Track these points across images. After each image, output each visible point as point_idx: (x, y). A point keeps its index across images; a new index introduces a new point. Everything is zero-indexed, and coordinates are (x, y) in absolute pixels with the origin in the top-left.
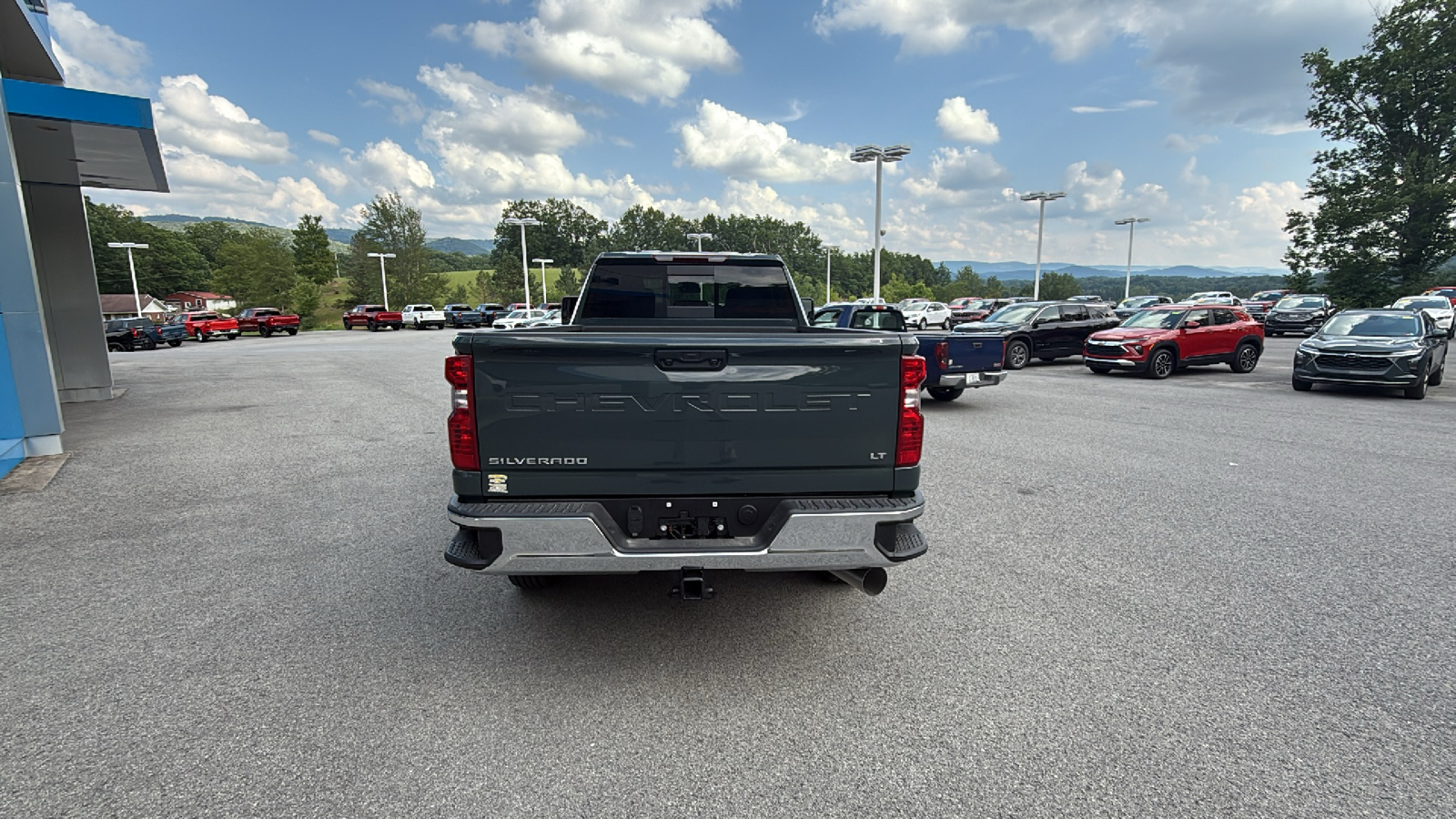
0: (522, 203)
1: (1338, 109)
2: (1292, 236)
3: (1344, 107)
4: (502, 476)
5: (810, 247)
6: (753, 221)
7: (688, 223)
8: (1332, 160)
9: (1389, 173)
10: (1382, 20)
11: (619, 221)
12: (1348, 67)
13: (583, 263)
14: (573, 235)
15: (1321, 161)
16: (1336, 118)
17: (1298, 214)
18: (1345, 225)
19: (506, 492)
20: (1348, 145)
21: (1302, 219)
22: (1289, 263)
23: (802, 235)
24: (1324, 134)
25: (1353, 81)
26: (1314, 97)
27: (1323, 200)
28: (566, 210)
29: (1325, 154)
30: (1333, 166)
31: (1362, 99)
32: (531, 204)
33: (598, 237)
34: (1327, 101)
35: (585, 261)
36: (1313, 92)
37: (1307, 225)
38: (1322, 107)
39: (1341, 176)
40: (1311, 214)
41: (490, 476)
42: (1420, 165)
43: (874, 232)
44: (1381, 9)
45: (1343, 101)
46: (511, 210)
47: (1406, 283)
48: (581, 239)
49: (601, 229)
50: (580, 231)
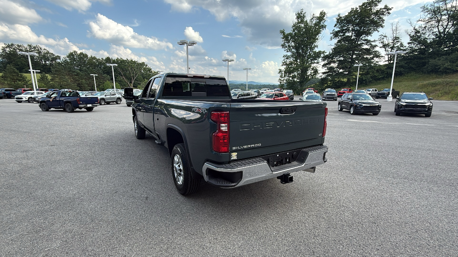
0: (12, 45)
1: (287, 44)
2: (280, 75)
3: (288, 44)
4: (235, 153)
5: (148, 71)
6: (125, 60)
7: (99, 59)
8: (286, 57)
9: (297, 61)
10: (294, 24)
11: (66, 56)
12: (288, 35)
13: (51, 72)
14: (43, 60)
15: (284, 57)
16: (287, 47)
17: (281, 70)
18: (290, 73)
19: (237, 158)
20: (289, 54)
21: (281, 71)
22: (280, 82)
23: (145, 67)
24: (285, 50)
25: (289, 38)
26: (283, 41)
27: (285, 67)
28: (38, 50)
29: (285, 55)
30: (286, 58)
31: (291, 43)
32: (18, 46)
33: (55, 62)
34: (285, 43)
35: (52, 72)
36: (282, 40)
37: (282, 73)
38: (284, 44)
39: (288, 61)
40: (283, 70)
41: (232, 154)
42: (302, 60)
43: (187, 68)
44: (294, 22)
45: (288, 43)
46: (6, 47)
47: (301, 87)
48: (47, 62)
49: (58, 59)
50: (47, 59)
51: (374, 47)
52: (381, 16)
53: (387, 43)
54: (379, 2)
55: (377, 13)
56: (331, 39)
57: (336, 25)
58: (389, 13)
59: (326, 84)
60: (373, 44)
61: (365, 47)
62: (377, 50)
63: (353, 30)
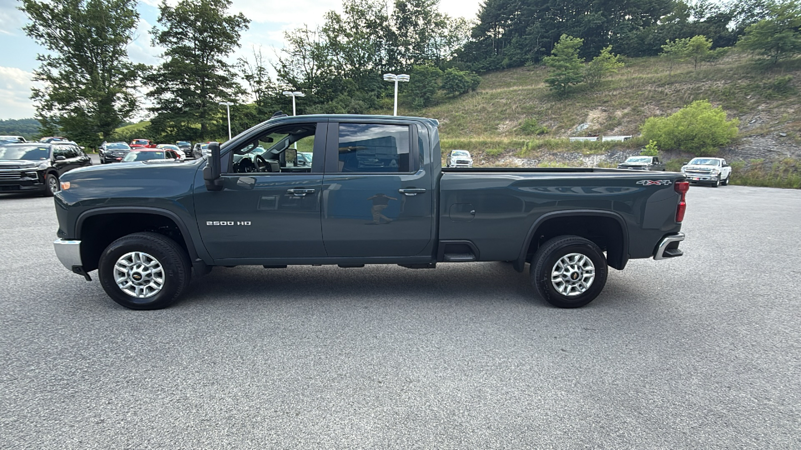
2: (38, 102)
12: (43, 7)
15: (43, 60)
17: (37, 90)
18: (67, 102)
21: (40, 93)
26: (29, 18)
27: (48, 84)
29: (44, 56)
30: (48, 64)
51: (233, 76)
52: (237, 28)
53: (250, 74)
54: (229, 3)
55: (230, 20)
56: (153, 43)
57: (160, 20)
58: (246, 26)
59: (164, 131)
60: (232, 70)
61: (220, 72)
62: (238, 82)
63: (195, 39)
